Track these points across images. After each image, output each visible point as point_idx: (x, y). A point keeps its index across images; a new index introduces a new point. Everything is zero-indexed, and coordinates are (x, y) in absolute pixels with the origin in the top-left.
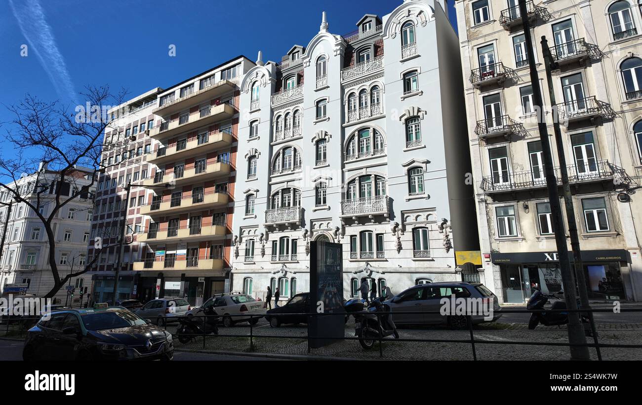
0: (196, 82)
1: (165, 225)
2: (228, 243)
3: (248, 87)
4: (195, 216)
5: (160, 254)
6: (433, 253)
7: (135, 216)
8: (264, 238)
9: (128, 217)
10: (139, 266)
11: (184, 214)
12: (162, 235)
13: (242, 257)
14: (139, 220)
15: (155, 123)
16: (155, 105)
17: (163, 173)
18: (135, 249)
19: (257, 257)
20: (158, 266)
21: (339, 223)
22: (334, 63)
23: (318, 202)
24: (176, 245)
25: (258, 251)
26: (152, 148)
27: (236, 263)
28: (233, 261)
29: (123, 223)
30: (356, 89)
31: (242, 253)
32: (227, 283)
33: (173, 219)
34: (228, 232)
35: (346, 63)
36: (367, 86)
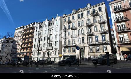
0: (26, 26)
1: (23, 49)
2: (32, 53)
3: (36, 27)
4: (27, 48)
5: (22, 54)
6: (57, 55)
7: (18, 48)
8: (36, 52)
9: (18, 47)
10: (18, 56)
11: (26, 48)
12: (22, 51)
13: (33, 55)
14: (19, 48)
15: (22, 32)
16: (22, 29)
17: (23, 41)
18: (18, 53)
19: (35, 55)
20: (21, 56)
21: (46, 50)
22: (48, 25)
23: (44, 47)
24: (24, 53)
25: (35, 54)
26: (22, 36)
27: (32, 56)
28: (32, 55)
29: (17, 48)
30: (50, 30)
31: (33, 54)
32: (31, 59)
33: (24, 48)
34: (32, 51)
35: (49, 25)
36: (51, 29)
